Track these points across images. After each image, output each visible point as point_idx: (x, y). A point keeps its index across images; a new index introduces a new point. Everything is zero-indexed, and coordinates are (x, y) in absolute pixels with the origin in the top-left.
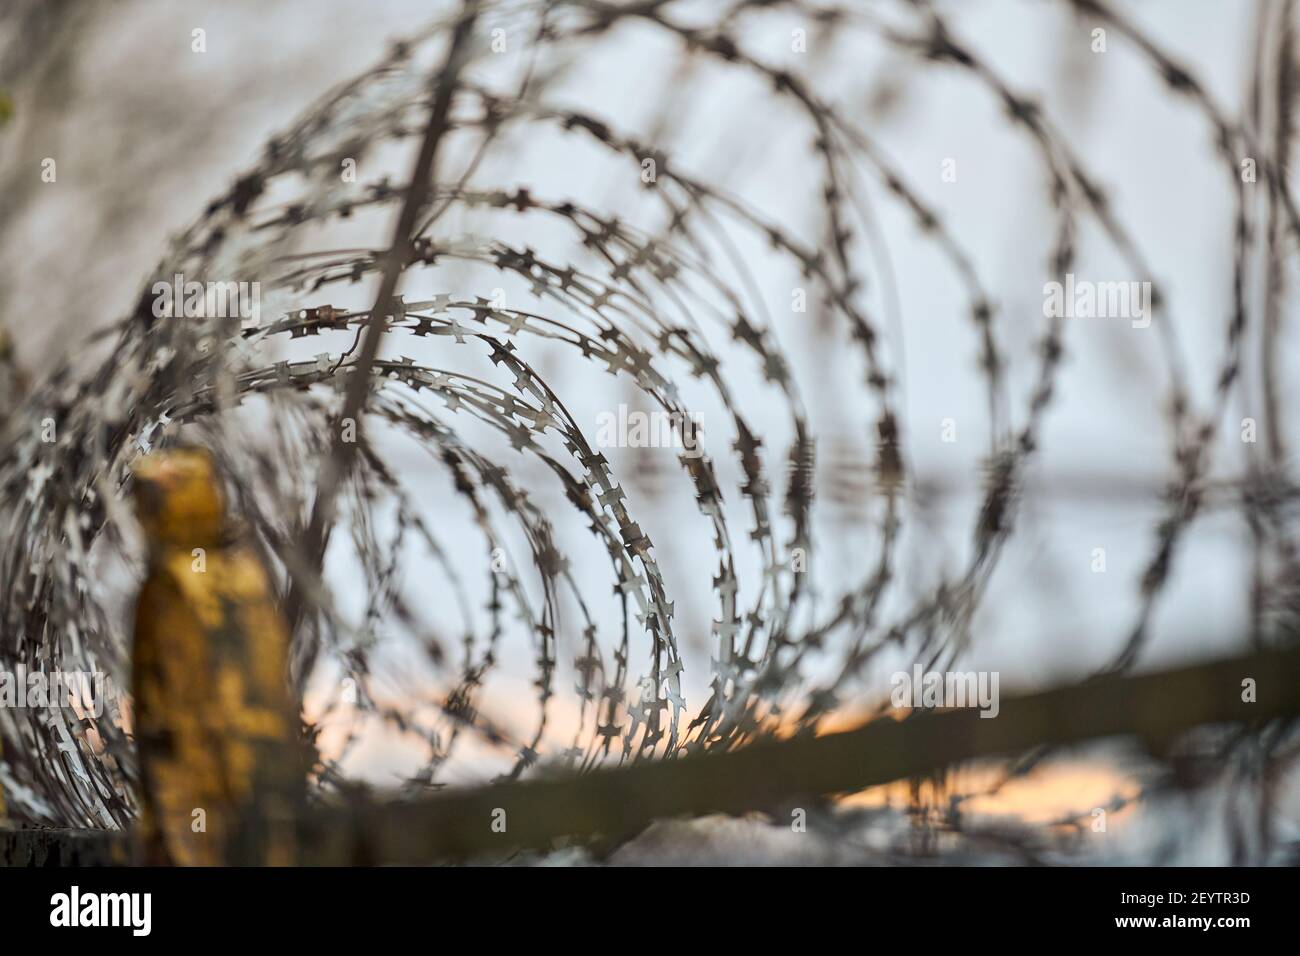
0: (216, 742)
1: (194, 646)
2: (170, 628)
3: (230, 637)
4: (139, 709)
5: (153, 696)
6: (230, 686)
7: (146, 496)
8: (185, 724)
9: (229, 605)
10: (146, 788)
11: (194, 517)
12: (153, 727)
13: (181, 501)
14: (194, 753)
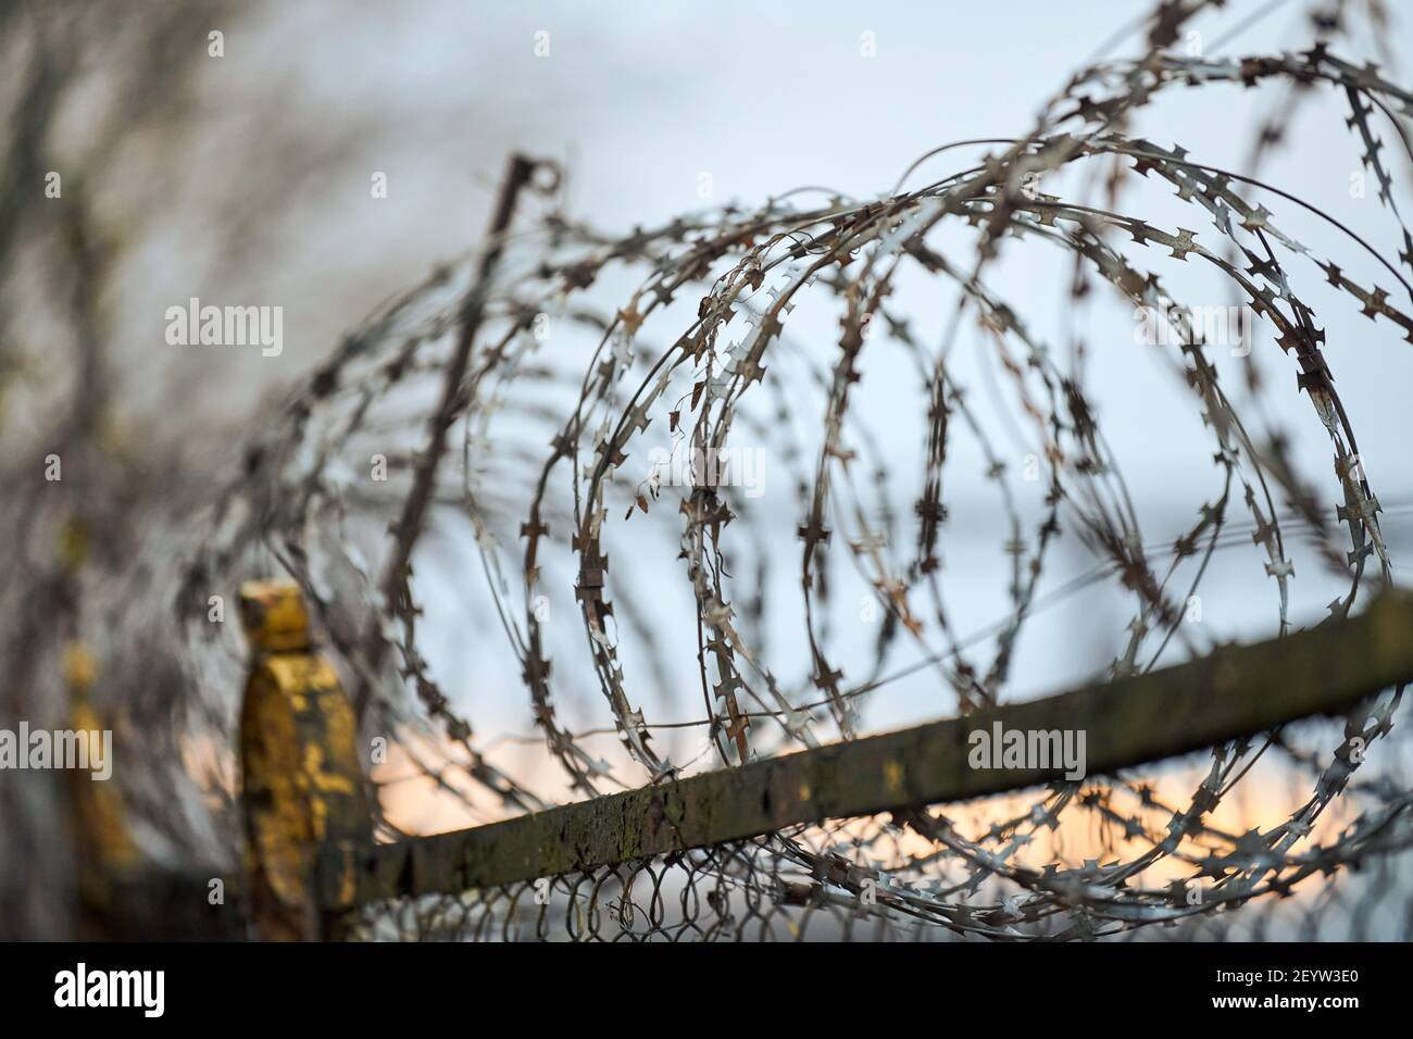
0: (303, 797)
1: (287, 726)
2: (268, 712)
3: (313, 719)
4: (246, 771)
5: (256, 763)
6: (313, 756)
7: (251, 613)
8: (280, 784)
9: (311, 695)
10: (251, 832)
11: (286, 632)
12: (256, 786)
13: (276, 617)
14: (287, 807)
